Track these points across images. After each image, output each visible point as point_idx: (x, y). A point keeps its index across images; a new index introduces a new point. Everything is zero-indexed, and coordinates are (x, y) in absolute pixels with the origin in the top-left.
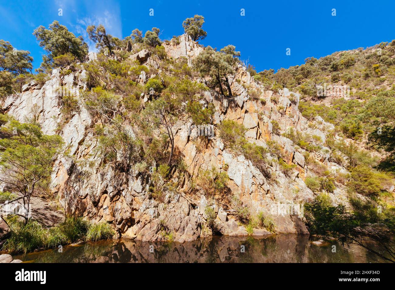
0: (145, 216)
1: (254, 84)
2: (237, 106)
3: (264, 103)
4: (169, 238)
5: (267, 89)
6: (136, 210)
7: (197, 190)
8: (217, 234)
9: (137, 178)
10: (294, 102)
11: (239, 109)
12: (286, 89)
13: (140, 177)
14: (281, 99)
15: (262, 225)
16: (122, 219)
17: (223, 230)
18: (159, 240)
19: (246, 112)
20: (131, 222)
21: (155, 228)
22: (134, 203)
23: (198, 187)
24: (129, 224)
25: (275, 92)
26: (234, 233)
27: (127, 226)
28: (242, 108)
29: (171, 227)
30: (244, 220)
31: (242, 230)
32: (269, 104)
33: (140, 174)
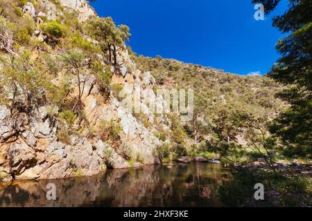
0: (53, 156)
1: (130, 61)
2: (121, 74)
3: (134, 78)
4: (77, 174)
5: (138, 68)
6: (40, 151)
7: (94, 136)
8: (110, 168)
9: (44, 120)
10: (151, 83)
11: (122, 77)
12: (149, 73)
13: (47, 120)
14: (145, 78)
15: (137, 160)
16: (20, 161)
17: (114, 165)
18: (67, 176)
19: (126, 81)
20: (31, 163)
21: (65, 166)
22: (38, 144)
23: (95, 134)
24: (28, 166)
25: (142, 72)
26: (122, 167)
27: (24, 168)
28: (124, 77)
29: (79, 164)
30: (126, 157)
31: (126, 164)
32: (138, 79)
33: (47, 116)
